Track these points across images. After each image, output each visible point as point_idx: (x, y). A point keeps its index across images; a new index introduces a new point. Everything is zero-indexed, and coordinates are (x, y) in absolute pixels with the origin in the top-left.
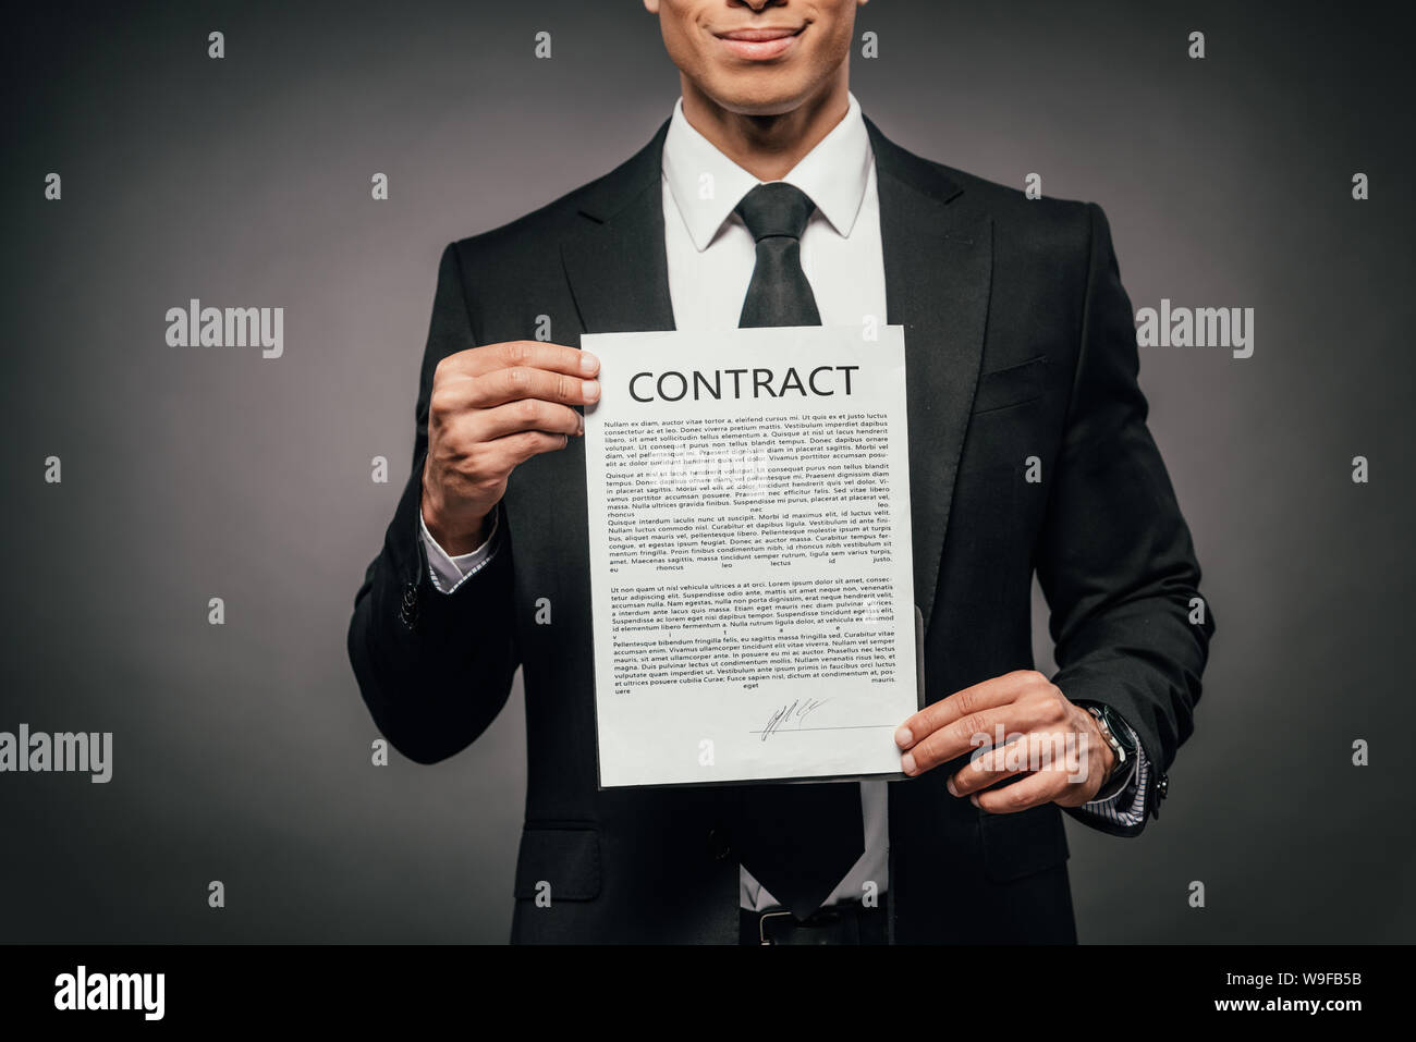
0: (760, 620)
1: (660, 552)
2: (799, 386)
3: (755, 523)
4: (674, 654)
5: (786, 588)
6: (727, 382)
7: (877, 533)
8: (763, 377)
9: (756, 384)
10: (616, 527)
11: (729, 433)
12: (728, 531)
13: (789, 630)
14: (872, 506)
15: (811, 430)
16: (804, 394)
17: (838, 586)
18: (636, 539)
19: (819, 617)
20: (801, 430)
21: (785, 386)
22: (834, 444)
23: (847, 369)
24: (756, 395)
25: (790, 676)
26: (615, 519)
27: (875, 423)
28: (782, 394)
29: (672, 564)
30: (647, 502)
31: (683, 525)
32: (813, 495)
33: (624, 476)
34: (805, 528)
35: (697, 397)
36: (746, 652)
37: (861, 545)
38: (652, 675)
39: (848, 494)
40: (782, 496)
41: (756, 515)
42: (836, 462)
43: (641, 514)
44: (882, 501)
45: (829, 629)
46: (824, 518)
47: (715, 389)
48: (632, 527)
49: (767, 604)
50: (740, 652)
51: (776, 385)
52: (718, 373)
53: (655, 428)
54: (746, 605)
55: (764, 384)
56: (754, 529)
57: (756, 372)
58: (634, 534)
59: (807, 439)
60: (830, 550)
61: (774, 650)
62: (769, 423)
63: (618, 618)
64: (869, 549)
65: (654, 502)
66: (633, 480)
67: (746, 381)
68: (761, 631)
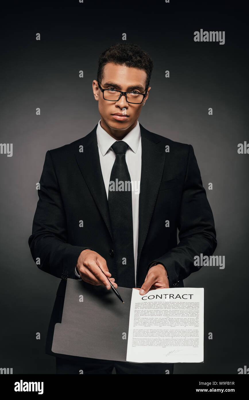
0: (167, 336)
1: (145, 324)
2: (180, 297)
3: (168, 319)
4: (146, 341)
5: (174, 331)
6: (164, 297)
7: (196, 322)
8: (171, 295)
9: (170, 296)
10: (136, 319)
11: (163, 304)
12: (161, 320)
13: (174, 338)
14: (195, 318)
15: (182, 304)
16: (181, 298)
17: (186, 331)
18: (140, 321)
19: (181, 336)
20: (180, 304)
21: (177, 297)
22: (187, 307)
23: (191, 295)
24: (170, 298)
25: (174, 346)
26: (135, 318)
27: (197, 304)
28: (176, 298)
29: (148, 326)
30: (143, 315)
31: (151, 319)
32: (181, 315)
33: (139, 310)
34: (179, 321)
35: (156, 298)
36: (163, 341)
37: (192, 324)
38: (141, 344)
39: (190, 315)
40: (174, 315)
41: (168, 318)
42: (187, 310)
43: (142, 317)
44: (197, 317)
45: (183, 338)
46: (184, 319)
47: (161, 297)
48: (140, 319)
49: (169, 333)
50: (162, 341)
51: (175, 297)
52: (162, 295)
53: (147, 303)
54: (165, 333)
55: (172, 297)
56: (167, 320)
57: (170, 295)
58: (140, 320)
59: (181, 306)
60: (185, 325)
61: (170, 341)
62: (172, 303)
63: (134, 334)
64: (194, 325)
65: (145, 315)
66: (141, 311)
67: (168, 296)
68: (167, 338)
